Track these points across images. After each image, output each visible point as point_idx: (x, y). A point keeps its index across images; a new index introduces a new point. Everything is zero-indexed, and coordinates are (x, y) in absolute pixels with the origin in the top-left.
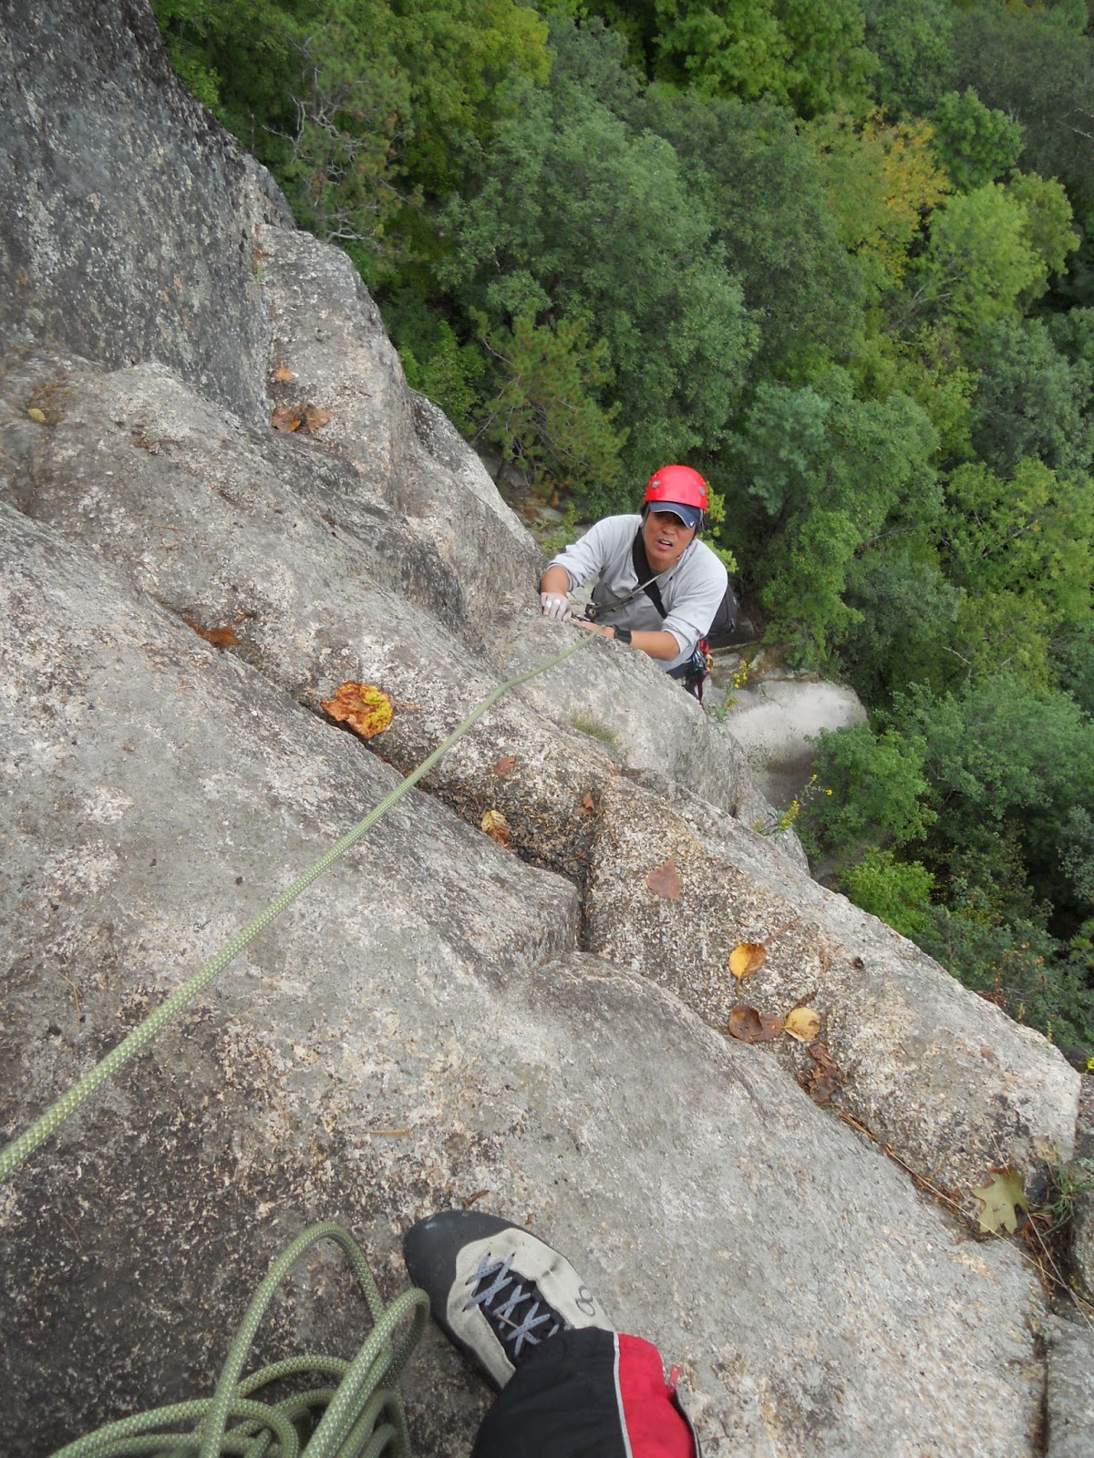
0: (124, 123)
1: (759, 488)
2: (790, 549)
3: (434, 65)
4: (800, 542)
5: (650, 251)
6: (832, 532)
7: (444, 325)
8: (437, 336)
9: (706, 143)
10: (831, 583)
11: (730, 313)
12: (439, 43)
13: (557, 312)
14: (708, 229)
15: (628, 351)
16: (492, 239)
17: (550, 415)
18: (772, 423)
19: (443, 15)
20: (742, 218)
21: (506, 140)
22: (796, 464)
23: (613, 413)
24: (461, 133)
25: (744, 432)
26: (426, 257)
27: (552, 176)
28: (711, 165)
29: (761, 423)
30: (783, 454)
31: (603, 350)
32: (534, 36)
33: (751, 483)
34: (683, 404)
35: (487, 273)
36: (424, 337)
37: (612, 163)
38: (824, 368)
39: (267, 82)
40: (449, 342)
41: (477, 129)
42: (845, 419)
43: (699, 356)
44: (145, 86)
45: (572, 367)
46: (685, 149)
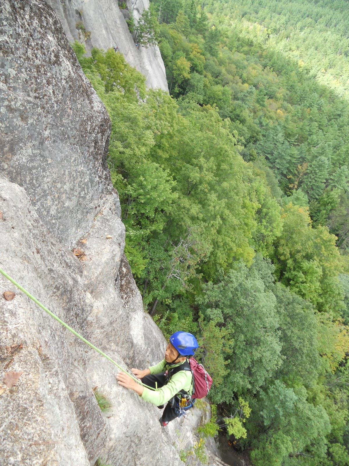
0: (75, 156)
1: (264, 413)
2: (267, 442)
3: (221, 249)
4: (271, 440)
5: (258, 322)
6: (283, 442)
7: (191, 313)
8: (188, 315)
9: (287, 303)
10: (276, 461)
11: (275, 352)
12: (225, 244)
13: (224, 325)
14: (278, 326)
15: (239, 348)
16: (215, 297)
17: (208, 354)
18: (276, 394)
19: (229, 239)
20: (289, 328)
21: (231, 274)
22: (279, 412)
23: (227, 362)
24: (221, 267)
25: (267, 393)
26: (195, 293)
27: (239, 290)
28: (286, 309)
29: (273, 393)
30: (276, 406)
31: (232, 342)
32: (251, 255)
33: (262, 411)
34: (249, 372)
35: (209, 305)
36: (184, 314)
37: (257, 294)
38: (300, 386)
39: (177, 233)
40: (190, 318)
41: (225, 269)
42: (300, 406)
43: (260, 361)
44: (90, 156)
45: (221, 343)
46: (280, 301)
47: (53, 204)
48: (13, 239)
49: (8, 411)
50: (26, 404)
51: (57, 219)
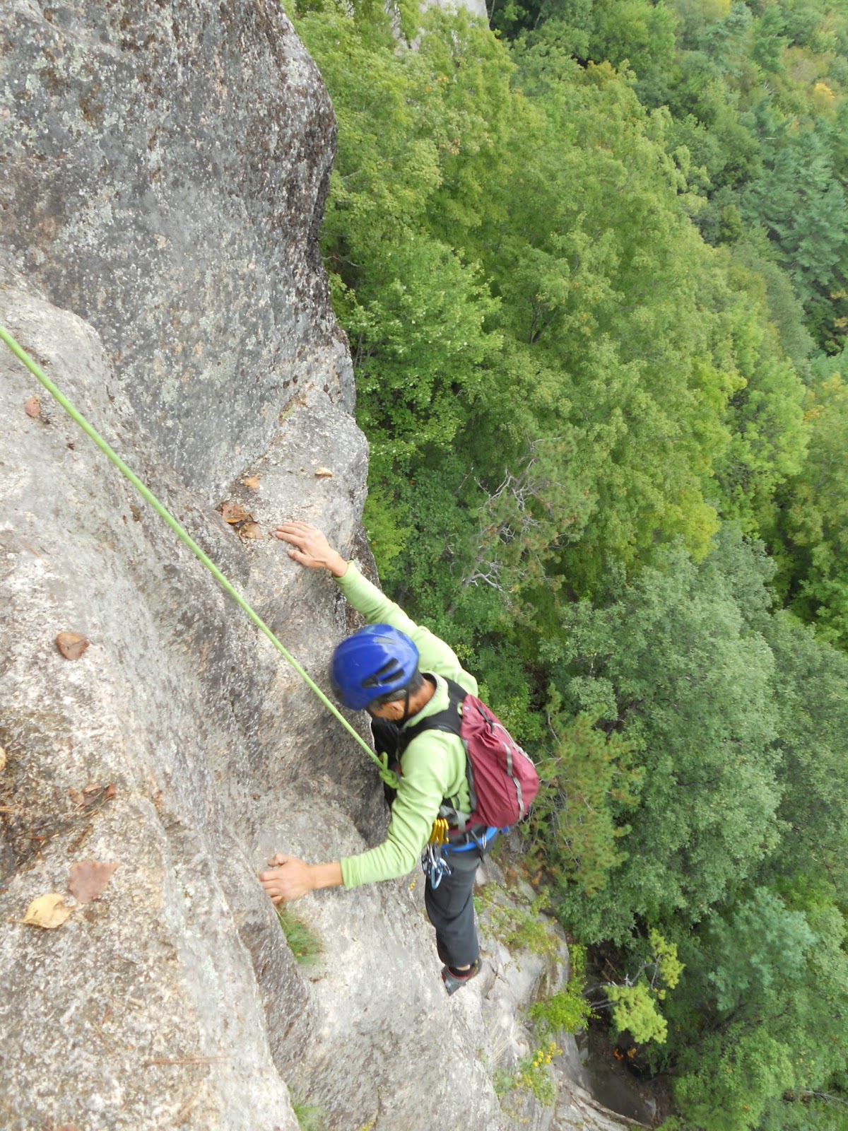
0: (233, 228)
1: (718, 978)
2: (722, 1056)
3: (621, 506)
4: (734, 1052)
5: (716, 722)
6: (768, 1060)
7: (526, 688)
8: (516, 691)
9: (804, 671)
10: (746, 1110)
11: (760, 811)
12: (633, 493)
13: (619, 726)
14: (773, 735)
15: (659, 792)
16: (597, 646)
17: (568, 803)
18: (756, 926)
19: (647, 479)
20: (807, 743)
21: (646, 581)
22: (762, 976)
23: (621, 832)
24: (617, 560)
25: (731, 923)
26: (541, 630)
27: (668, 627)
28: (800, 688)
29: (748, 921)
30: (754, 960)
31: (638, 777)
32: (707, 527)
33: (714, 970)
34: (684, 863)
35: (579, 668)
36: (507, 689)
37: (720, 642)
38: (826, 907)
39: (496, 454)
40: (522, 702)
41: (630, 566)
42: (823, 961)
43: (716, 832)
44: (274, 228)
45: (608, 776)
46: (784, 664)
47: (169, 373)
48: (73, 481)
49: (83, 968)
50: (130, 950)
51: (179, 417)
